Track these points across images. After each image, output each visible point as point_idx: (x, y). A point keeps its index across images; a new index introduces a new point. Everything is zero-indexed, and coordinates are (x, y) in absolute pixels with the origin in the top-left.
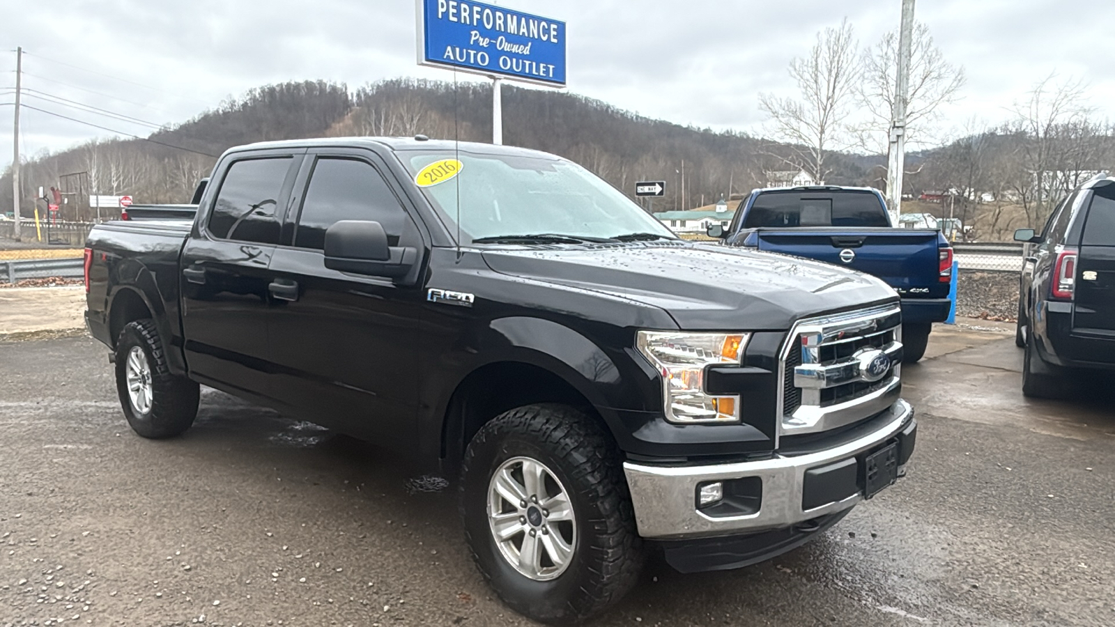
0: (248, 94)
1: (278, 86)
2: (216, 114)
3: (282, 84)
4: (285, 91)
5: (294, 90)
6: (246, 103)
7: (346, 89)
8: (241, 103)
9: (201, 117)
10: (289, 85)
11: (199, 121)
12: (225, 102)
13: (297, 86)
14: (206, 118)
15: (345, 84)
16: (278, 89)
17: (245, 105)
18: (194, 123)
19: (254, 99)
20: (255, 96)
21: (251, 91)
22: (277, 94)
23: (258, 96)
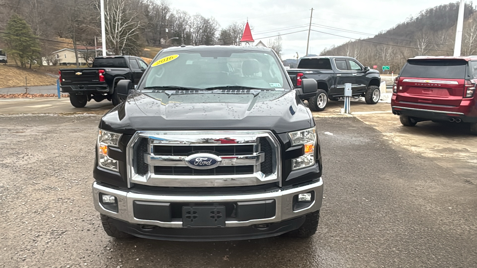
0: (419, 13)
1: (434, 8)
2: (403, 24)
3: (437, 7)
4: (438, 10)
5: (443, 8)
6: (418, 18)
7: (472, 4)
8: (416, 18)
9: (396, 26)
10: (440, 6)
11: (396, 28)
12: (408, 18)
13: (445, 6)
14: (399, 27)
15: (472, 2)
16: (435, 9)
17: (417, 19)
18: (393, 29)
19: (422, 15)
20: (423, 13)
21: (421, 12)
22: (434, 11)
23: (424, 13)
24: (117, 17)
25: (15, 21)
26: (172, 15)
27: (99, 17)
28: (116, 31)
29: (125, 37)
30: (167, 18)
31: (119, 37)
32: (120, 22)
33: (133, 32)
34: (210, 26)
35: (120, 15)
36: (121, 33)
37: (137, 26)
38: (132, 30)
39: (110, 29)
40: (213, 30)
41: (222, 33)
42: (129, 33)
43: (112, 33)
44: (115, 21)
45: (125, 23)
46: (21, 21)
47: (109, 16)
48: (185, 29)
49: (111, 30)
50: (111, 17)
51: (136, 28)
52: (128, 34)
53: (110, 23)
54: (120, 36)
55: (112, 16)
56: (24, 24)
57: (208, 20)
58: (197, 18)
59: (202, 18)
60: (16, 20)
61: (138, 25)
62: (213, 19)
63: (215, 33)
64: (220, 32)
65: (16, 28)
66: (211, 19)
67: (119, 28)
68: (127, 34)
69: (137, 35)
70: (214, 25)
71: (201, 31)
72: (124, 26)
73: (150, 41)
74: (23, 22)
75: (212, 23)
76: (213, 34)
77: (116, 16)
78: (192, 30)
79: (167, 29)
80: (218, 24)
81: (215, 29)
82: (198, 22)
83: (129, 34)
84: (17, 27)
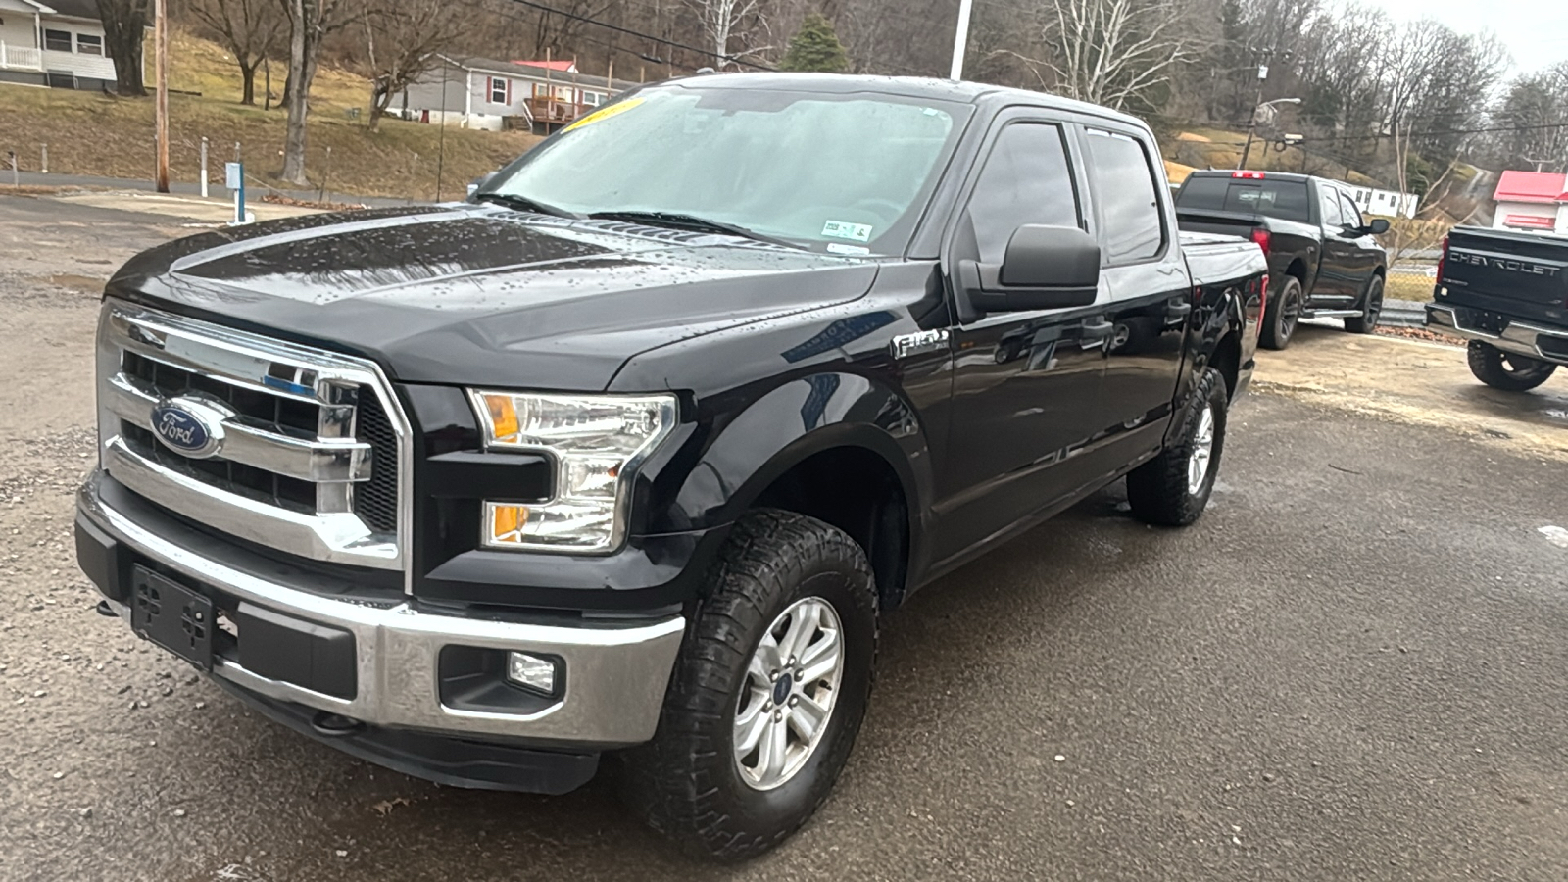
24: (1110, 27)
25: (810, 35)
26: (1325, 19)
27: (1051, 25)
28: (1097, 72)
29: (1122, 91)
30: (1303, 33)
31: (1101, 92)
32: (1115, 42)
33: (1151, 76)
34: (1471, 62)
35: (1121, 19)
36: (1109, 79)
37: (1171, 54)
38: (1151, 70)
39: (1076, 67)
40: (1479, 77)
41: (1514, 92)
42: (1138, 79)
43: (1080, 78)
44: (1099, 40)
45: (1133, 48)
46: (826, 34)
47: (1083, 23)
48: (1363, 72)
49: (1081, 68)
50: (1089, 26)
51: (1164, 63)
52: (1133, 82)
53: (1082, 46)
54: (1106, 88)
55: (1093, 24)
56: (833, 45)
57: (1467, 40)
58: (1420, 34)
59: (1444, 34)
60: (814, 31)
61: (1176, 54)
62: (1488, 37)
63: (1486, 90)
64: (1509, 88)
65: (811, 56)
66: (1477, 38)
67: (1107, 63)
68: (1129, 80)
69: (1165, 86)
70: (1485, 60)
71: (1427, 79)
72: (1125, 56)
73: (1219, 111)
74: (830, 37)
75: (1481, 50)
76: (1475, 93)
77: (1107, 25)
78: (1388, 77)
79: (1262, 67)
80: (1504, 57)
81: (1488, 77)
82: (1422, 51)
83: (1137, 84)
84: (812, 52)
